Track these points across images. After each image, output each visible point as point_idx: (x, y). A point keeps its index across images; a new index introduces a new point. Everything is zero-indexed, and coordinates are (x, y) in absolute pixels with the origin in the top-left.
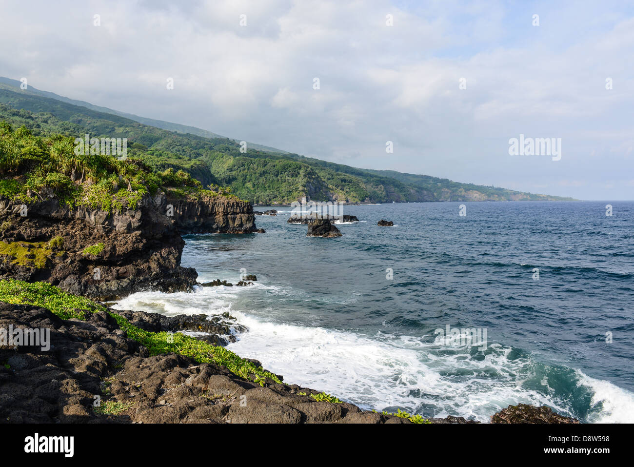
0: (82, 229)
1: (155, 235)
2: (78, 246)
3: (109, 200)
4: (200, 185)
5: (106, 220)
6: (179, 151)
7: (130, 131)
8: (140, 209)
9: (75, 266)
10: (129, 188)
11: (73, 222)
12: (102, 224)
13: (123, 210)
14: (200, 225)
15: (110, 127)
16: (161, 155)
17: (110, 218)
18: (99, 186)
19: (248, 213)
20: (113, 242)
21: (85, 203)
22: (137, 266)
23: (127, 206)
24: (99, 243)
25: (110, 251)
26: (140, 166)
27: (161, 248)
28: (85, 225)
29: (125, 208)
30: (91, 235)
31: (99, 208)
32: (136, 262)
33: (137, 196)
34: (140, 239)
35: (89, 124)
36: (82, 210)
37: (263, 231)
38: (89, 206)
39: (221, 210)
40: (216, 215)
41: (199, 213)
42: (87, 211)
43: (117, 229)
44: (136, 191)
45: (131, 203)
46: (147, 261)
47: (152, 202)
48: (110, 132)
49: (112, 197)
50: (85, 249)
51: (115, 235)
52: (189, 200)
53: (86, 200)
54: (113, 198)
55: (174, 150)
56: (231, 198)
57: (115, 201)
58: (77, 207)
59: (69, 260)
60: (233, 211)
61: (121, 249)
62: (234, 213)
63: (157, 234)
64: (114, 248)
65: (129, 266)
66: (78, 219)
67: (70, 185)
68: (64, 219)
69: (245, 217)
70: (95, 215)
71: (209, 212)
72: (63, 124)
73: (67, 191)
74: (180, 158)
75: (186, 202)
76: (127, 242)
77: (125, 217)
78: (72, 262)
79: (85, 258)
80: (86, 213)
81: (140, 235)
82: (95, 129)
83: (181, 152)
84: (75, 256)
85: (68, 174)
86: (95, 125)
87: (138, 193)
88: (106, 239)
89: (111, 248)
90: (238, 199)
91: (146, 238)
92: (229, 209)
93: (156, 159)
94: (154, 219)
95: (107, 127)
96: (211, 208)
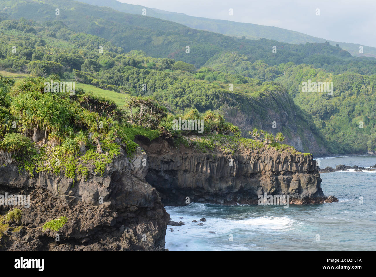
0: (43, 200)
1: (129, 206)
2: (38, 220)
3: (74, 165)
4: (237, 131)
5: (70, 188)
6: (247, 69)
7: (174, 42)
8: (109, 174)
9: (34, 244)
10: (99, 149)
11: (33, 191)
12: (65, 194)
13: (89, 176)
14: (237, 190)
15: (144, 37)
16: (215, 79)
17: (74, 186)
18: (63, 147)
19: (309, 172)
20: (78, 215)
21: (46, 169)
22: (104, 245)
23: (94, 172)
24: (62, 217)
25: (73, 226)
26: (150, 108)
27: (137, 223)
28: (47, 195)
29: (91, 174)
30: (53, 206)
31: (62, 174)
32: (104, 240)
33: (107, 159)
34: (109, 212)
35: (115, 34)
36: (44, 176)
37: (334, 200)
38: (51, 173)
39: (268, 167)
40: (260, 176)
41: (235, 173)
42: (48, 178)
43: (83, 200)
44: (107, 153)
45: (99, 168)
46: (118, 239)
47: (129, 165)
48: (145, 44)
49: (77, 160)
50: (46, 223)
51: (81, 207)
52: (219, 155)
53: (48, 164)
54: (79, 161)
55: (239, 68)
56: (283, 150)
57: (80, 165)
58: (38, 174)
59: (27, 237)
60: (287, 169)
61: (87, 224)
62: (287, 172)
63: (132, 205)
64: (78, 222)
65: (94, 244)
66: (39, 188)
67: (30, 148)
68: (24, 188)
69: (304, 178)
70: (58, 183)
71: (250, 171)
72: (77, 37)
73: (27, 154)
74: (245, 82)
75: (216, 157)
76: (93, 216)
77: (91, 185)
78: (30, 239)
79: (45, 235)
80: (48, 181)
81: (110, 207)
82: (123, 41)
83: (250, 71)
84: (34, 232)
85: (30, 134)
86: (124, 35)
87: (109, 155)
88: (70, 211)
89: (75, 223)
90: (294, 151)
91: (118, 211)
92: (280, 165)
93: (206, 87)
94: (128, 187)
95: (140, 38)
96: (252, 165)
